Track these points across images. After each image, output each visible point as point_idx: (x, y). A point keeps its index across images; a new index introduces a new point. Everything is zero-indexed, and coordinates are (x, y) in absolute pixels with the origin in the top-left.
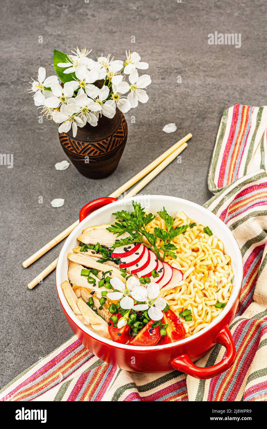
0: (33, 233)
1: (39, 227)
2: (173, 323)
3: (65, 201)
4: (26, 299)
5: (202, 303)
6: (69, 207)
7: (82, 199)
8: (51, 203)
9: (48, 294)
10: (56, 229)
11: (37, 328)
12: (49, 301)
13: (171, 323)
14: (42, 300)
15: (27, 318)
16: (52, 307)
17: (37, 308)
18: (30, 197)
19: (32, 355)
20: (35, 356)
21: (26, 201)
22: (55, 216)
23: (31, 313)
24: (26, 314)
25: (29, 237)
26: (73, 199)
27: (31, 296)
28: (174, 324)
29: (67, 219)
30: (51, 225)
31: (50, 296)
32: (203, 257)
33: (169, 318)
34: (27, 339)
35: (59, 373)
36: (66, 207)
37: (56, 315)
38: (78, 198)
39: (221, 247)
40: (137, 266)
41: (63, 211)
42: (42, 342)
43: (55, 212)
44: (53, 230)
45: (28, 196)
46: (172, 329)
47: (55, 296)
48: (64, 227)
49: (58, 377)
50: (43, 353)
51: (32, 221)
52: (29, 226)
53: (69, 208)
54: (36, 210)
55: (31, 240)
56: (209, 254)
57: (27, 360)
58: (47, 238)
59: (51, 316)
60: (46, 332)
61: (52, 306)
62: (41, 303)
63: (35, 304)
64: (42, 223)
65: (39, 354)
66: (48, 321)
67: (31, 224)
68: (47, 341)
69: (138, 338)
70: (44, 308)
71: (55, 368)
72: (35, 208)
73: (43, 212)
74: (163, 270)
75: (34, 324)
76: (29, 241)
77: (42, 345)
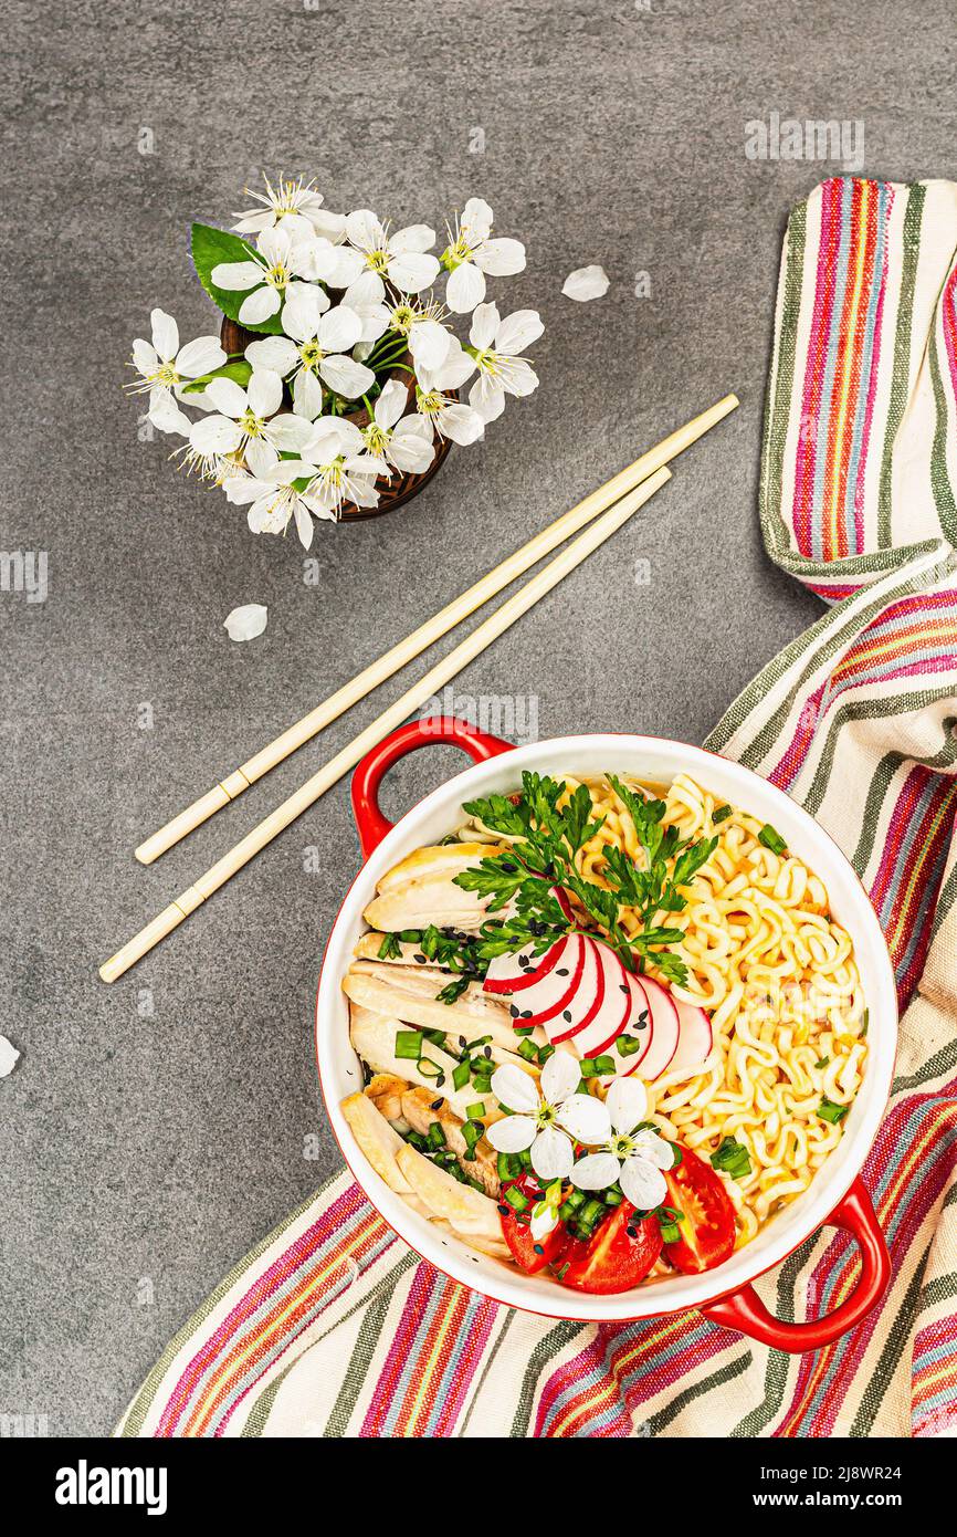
0: (183, 745)
1: (201, 721)
2: (696, 1197)
3: (268, 612)
4: (201, 995)
5: (776, 1108)
6: (287, 632)
7: (323, 598)
8: (225, 625)
9: (269, 973)
10: (256, 725)
11: (250, 1094)
12: (274, 998)
13: (690, 1199)
14: (252, 994)
15: (217, 1064)
16: (286, 1019)
17: (240, 1024)
18: (151, 605)
19: (251, 1192)
20: (260, 1194)
21: (142, 621)
22: (245, 675)
23: (223, 1045)
24: (210, 1049)
25: (171, 760)
26: (294, 602)
27: (215, 982)
28: (700, 1199)
29: (286, 681)
30: (239, 709)
31: (274, 977)
32: (766, 940)
33: (683, 1186)
34: (227, 1135)
35: (344, 1256)
36: (278, 633)
37: (303, 1045)
38: (313, 596)
39: (819, 899)
40: (568, 1017)
41: (270, 651)
42: (275, 1143)
43: (243, 657)
44: (249, 731)
45: (146, 602)
46: (696, 1219)
47: (291, 978)
48: (281, 714)
49: (343, 1269)
50: (284, 1181)
51: (171, 699)
52: (168, 720)
53: (288, 637)
54: (180, 654)
55: (182, 774)
56: (784, 933)
57: (239, 1209)
58: (231, 761)
59: (287, 1052)
60: (283, 1107)
61: (285, 1013)
62: (250, 1007)
63: (232, 1013)
64: (207, 703)
65: (273, 1187)
66: (282, 1068)
67: (171, 710)
68: (289, 1137)
69: (598, 1264)
70: (262, 1023)
71: (331, 1244)
72: (175, 645)
73: (204, 661)
74: (647, 1020)
75: (239, 1081)
76: (176, 775)
77: (276, 1154)
